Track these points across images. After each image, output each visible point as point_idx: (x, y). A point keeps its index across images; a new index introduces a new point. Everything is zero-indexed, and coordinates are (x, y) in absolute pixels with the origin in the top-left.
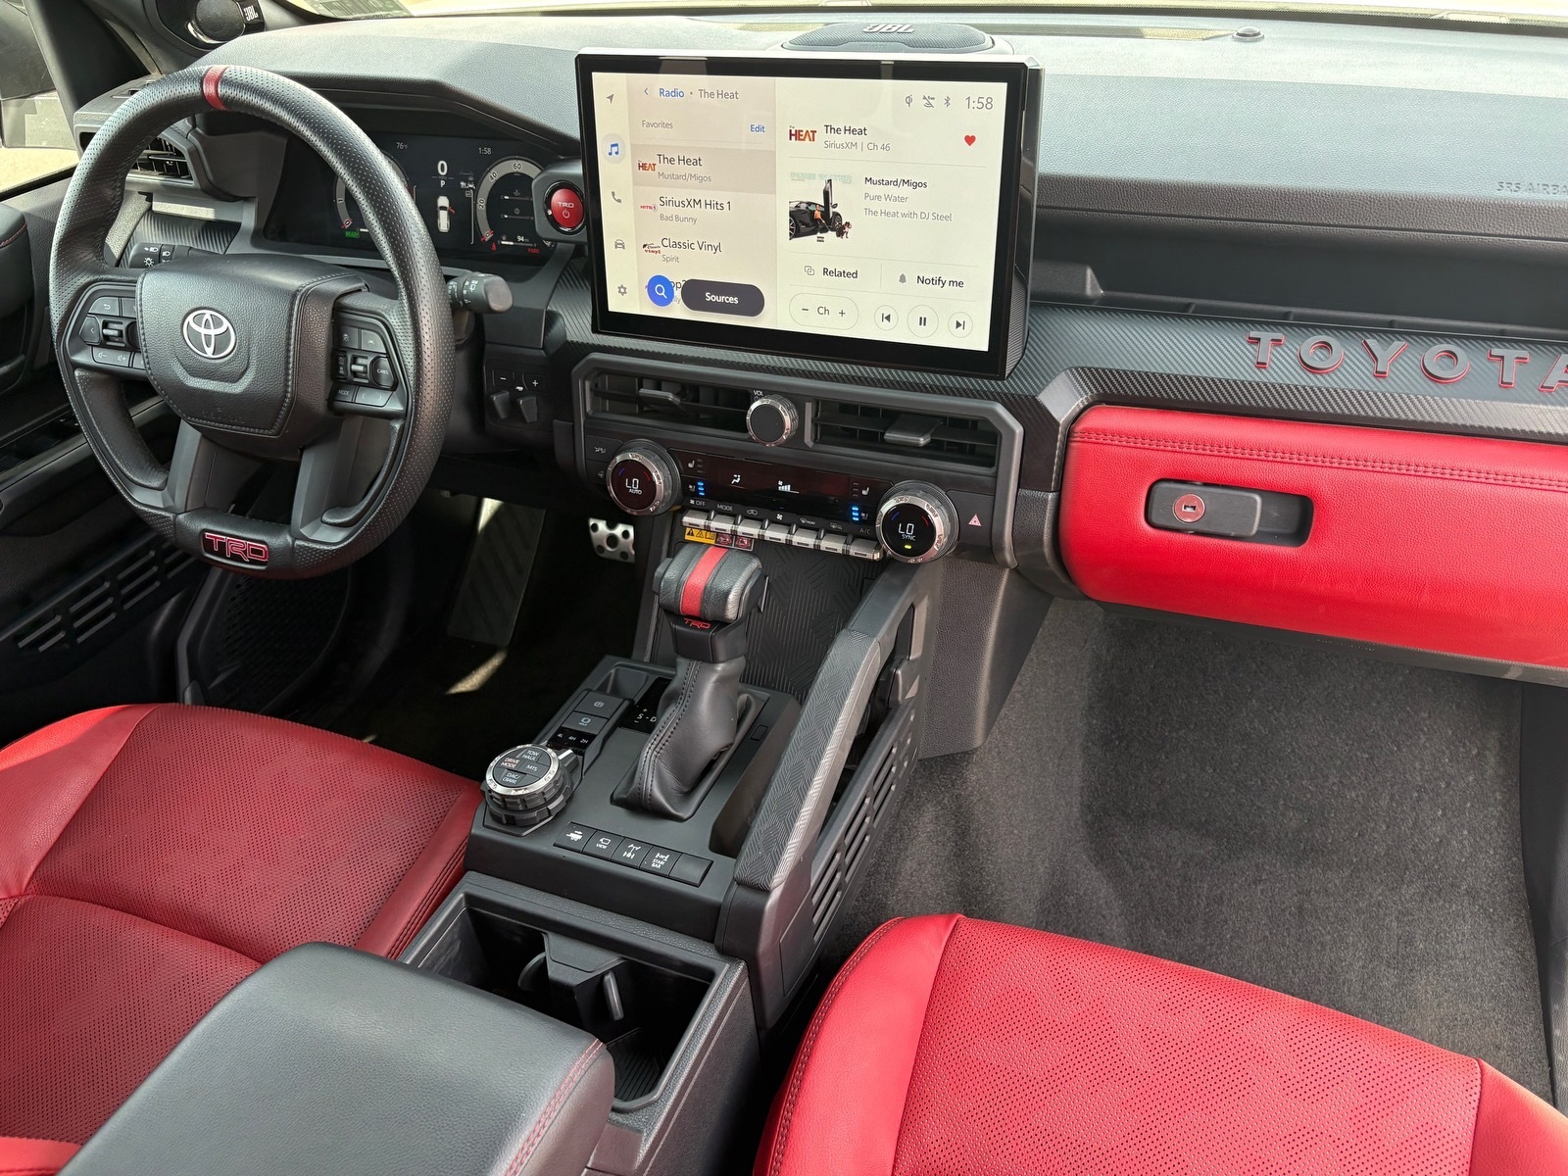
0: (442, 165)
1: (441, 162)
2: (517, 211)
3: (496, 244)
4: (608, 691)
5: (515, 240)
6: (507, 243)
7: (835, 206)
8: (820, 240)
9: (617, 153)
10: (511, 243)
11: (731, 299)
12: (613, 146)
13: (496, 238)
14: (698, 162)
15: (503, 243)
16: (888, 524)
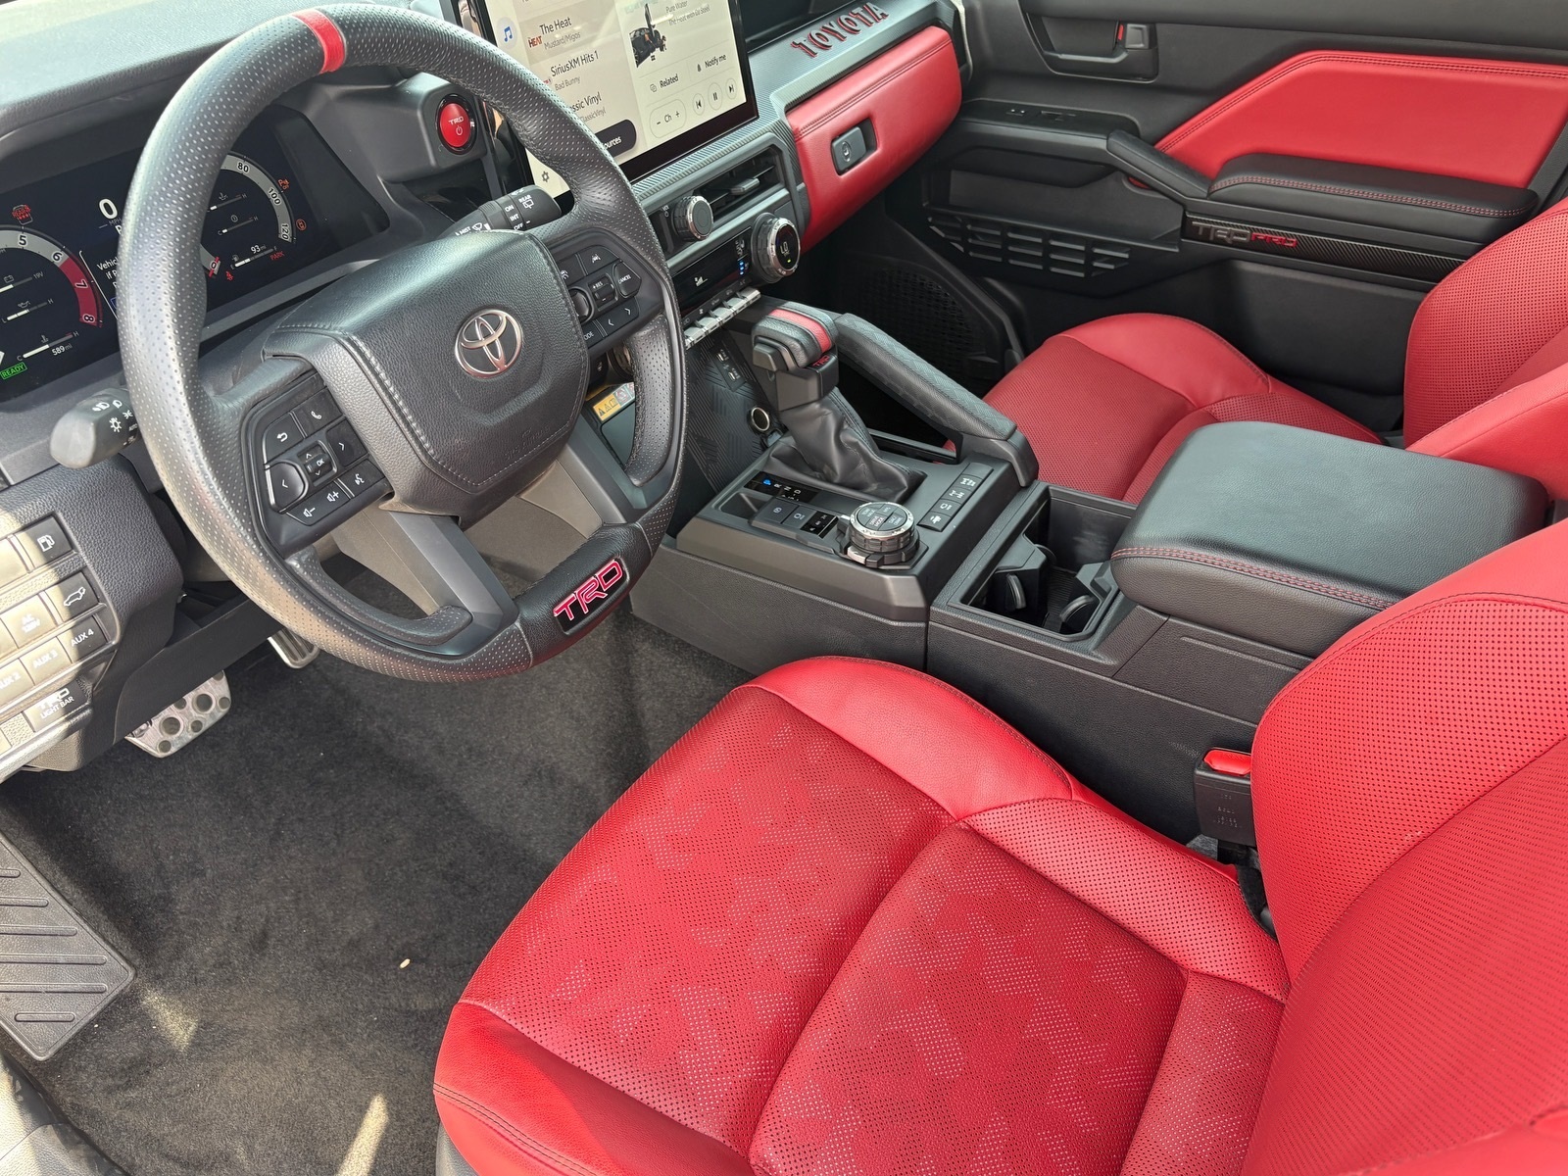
0: (106, 205)
1: (102, 203)
2: (234, 218)
3: (231, 272)
4: (755, 510)
5: (251, 254)
6: (242, 263)
7: (654, 26)
8: (653, 58)
9: (511, 37)
10: (248, 260)
11: (616, 140)
12: (506, 30)
13: (227, 263)
14: (567, 23)
15: (237, 265)
16: (778, 250)
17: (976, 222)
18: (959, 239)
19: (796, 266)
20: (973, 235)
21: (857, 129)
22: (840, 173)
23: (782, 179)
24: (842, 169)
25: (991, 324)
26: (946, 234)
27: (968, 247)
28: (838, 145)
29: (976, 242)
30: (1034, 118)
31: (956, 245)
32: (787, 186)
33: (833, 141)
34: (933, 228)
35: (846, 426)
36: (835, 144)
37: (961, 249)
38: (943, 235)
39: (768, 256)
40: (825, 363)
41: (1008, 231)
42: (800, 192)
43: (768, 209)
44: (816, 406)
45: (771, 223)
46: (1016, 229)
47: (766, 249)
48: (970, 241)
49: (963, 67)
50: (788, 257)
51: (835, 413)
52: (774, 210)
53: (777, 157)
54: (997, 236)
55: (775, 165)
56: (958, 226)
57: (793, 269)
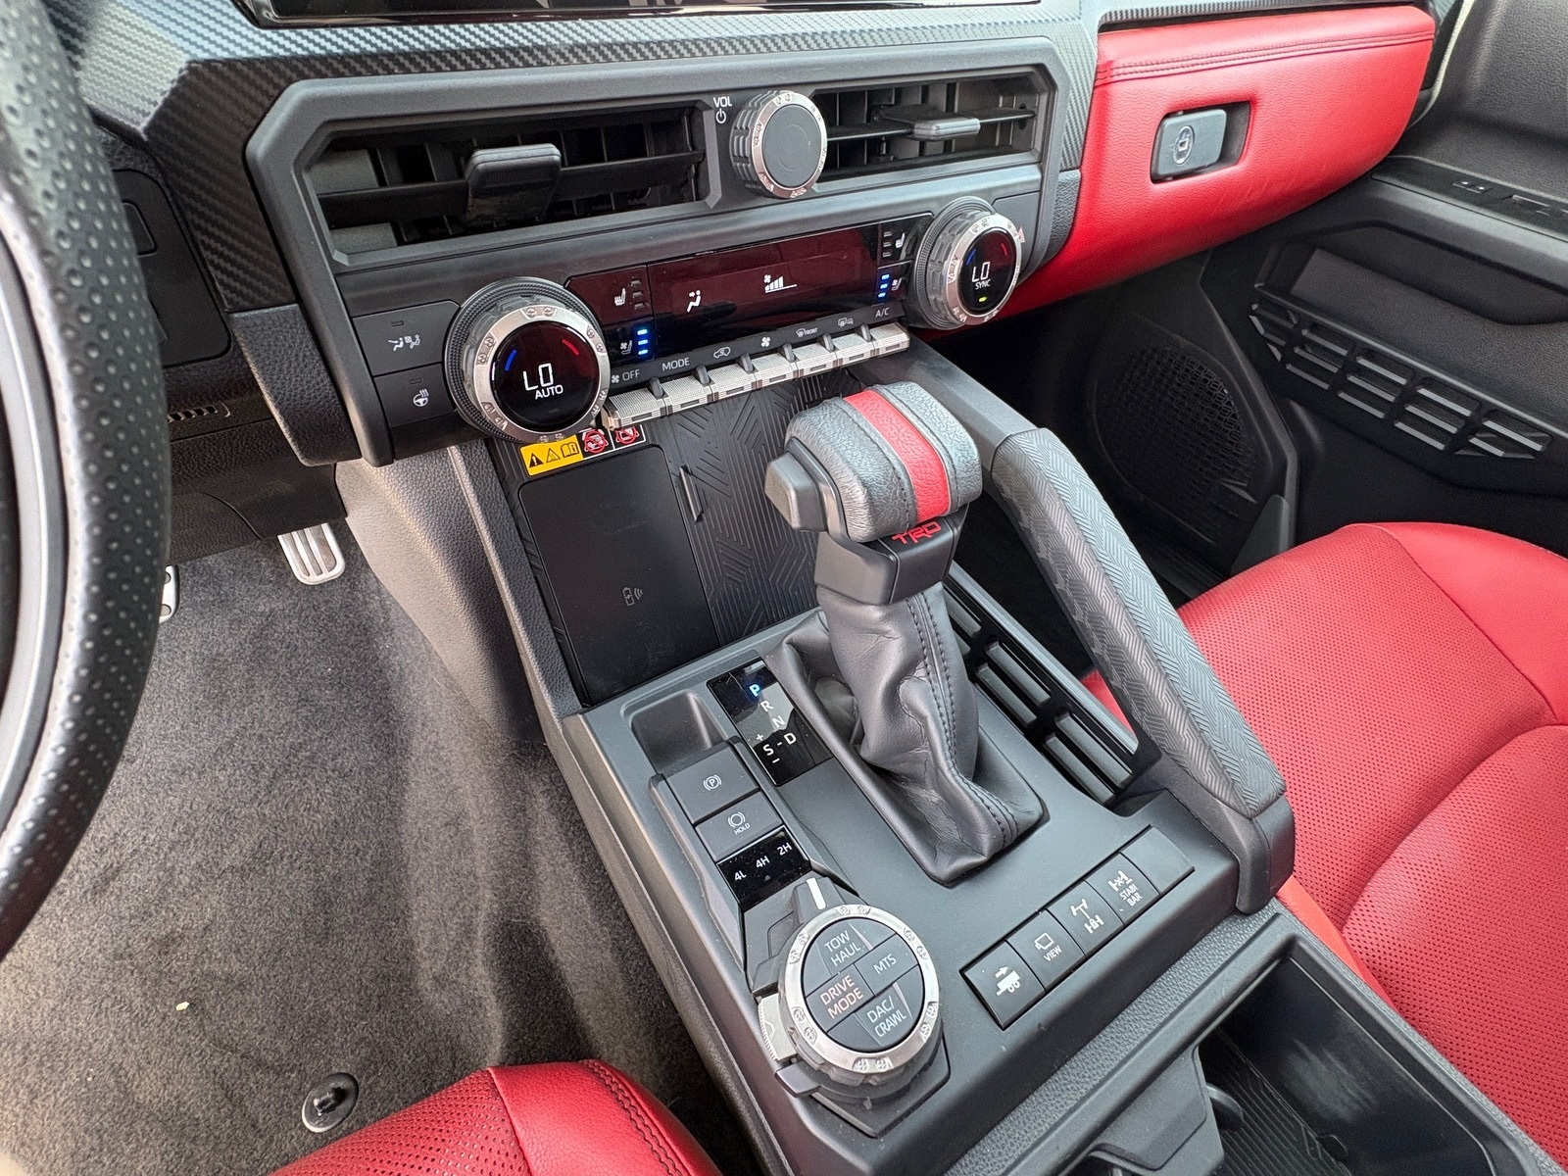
16: (965, 274)
17: (1315, 327)
18: (1282, 343)
19: (994, 312)
20: (1304, 343)
21: (1222, 113)
22: (1157, 179)
23: (1038, 146)
24: (1162, 172)
25: (1270, 455)
26: (1266, 331)
27: (1289, 356)
28: (1173, 126)
29: (1303, 354)
30: (1497, 201)
31: (1274, 349)
32: (1041, 162)
33: (1167, 116)
34: (1254, 319)
35: (920, 672)
36: (1169, 122)
37: (1278, 356)
38: (1262, 331)
39: (942, 278)
40: (923, 540)
41: (1359, 355)
42: (1063, 185)
43: (985, 193)
44: (875, 613)
45: (973, 216)
46: (1372, 354)
47: (941, 264)
48: (1297, 350)
49: (1425, 93)
50: (983, 291)
51: (909, 642)
52: (997, 200)
53: (1044, 98)
54: (1341, 356)
55: (1034, 116)
56: (1290, 326)
57: (987, 317)
